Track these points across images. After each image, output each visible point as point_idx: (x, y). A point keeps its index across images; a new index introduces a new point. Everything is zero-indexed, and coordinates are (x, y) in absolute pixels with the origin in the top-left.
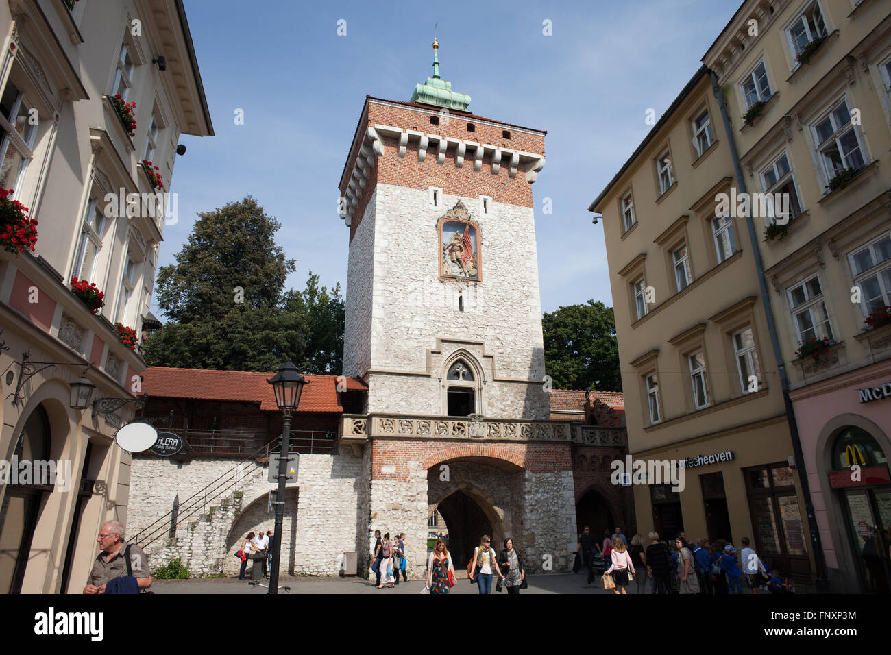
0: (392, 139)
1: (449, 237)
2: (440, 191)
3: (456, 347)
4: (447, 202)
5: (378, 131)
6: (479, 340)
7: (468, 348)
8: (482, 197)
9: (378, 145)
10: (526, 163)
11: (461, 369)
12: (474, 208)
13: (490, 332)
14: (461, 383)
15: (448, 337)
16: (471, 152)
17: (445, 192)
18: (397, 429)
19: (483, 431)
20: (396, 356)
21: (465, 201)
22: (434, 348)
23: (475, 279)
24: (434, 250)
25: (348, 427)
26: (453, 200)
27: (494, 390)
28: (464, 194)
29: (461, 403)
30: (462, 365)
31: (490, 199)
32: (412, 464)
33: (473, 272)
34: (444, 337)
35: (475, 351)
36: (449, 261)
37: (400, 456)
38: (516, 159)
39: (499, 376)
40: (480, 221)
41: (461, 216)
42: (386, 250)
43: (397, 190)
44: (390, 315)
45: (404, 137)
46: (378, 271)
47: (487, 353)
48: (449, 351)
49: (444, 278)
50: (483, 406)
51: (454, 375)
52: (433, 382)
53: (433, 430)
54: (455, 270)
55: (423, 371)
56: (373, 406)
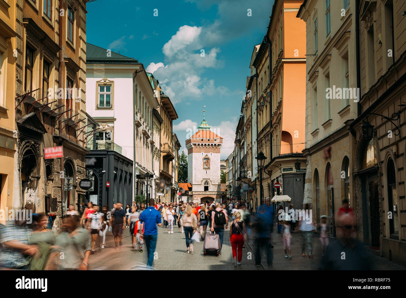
0: (195, 145)
1: (205, 161)
2: (203, 152)
3: (205, 180)
4: (205, 154)
5: (193, 144)
6: (209, 178)
7: (207, 180)
8: (211, 153)
9: (193, 146)
10: (219, 145)
11: (206, 183)
12: (209, 155)
13: (211, 177)
14: (206, 185)
15: (205, 178)
16: (209, 145)
17: (204, 153)
18: (197, 193)
19: (208, 193)
20: (196, 182)
21: (208, 154)
22: (202, 180)
23: (209, 168)
24: (202, 164)
25: (190, 193)
26: (206, 154)
27: (212, 186)
28: (207, 153)
29: (206, 189)
30: (207, 182)
31: (212, 153)
32: (198, 198)
33: (209, 166)
34: (204, 178)
35: (209, 180)
36: (205, 165)
37: (197, 197)
38: (217, 145)
39: (212, 184)
40: (210, 157)
41: (207, 157)
42: (195, 165)
43: (196, 153)
44: (195, 175)
45: (197, 144)
46: (193, 169)
47: (211, 180)
48: (204, 181)
49: (204, 168)
50: (210, 189)
51: (205, 184)
52: (202, 185)
53: (201, 193)
54: (206, 167)
55: (200, 184)
56: (193, 190)
